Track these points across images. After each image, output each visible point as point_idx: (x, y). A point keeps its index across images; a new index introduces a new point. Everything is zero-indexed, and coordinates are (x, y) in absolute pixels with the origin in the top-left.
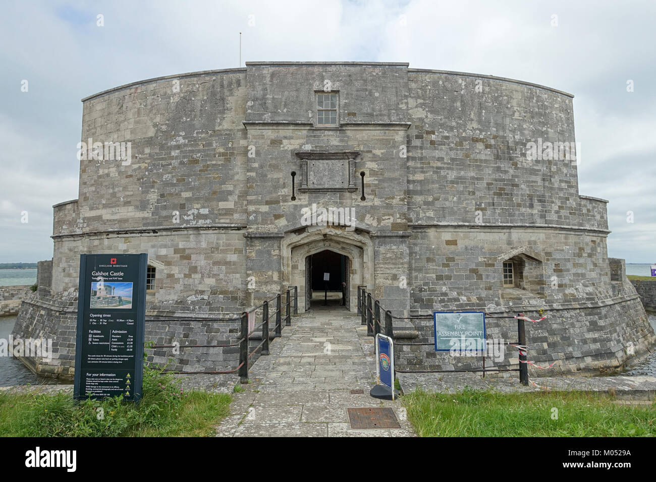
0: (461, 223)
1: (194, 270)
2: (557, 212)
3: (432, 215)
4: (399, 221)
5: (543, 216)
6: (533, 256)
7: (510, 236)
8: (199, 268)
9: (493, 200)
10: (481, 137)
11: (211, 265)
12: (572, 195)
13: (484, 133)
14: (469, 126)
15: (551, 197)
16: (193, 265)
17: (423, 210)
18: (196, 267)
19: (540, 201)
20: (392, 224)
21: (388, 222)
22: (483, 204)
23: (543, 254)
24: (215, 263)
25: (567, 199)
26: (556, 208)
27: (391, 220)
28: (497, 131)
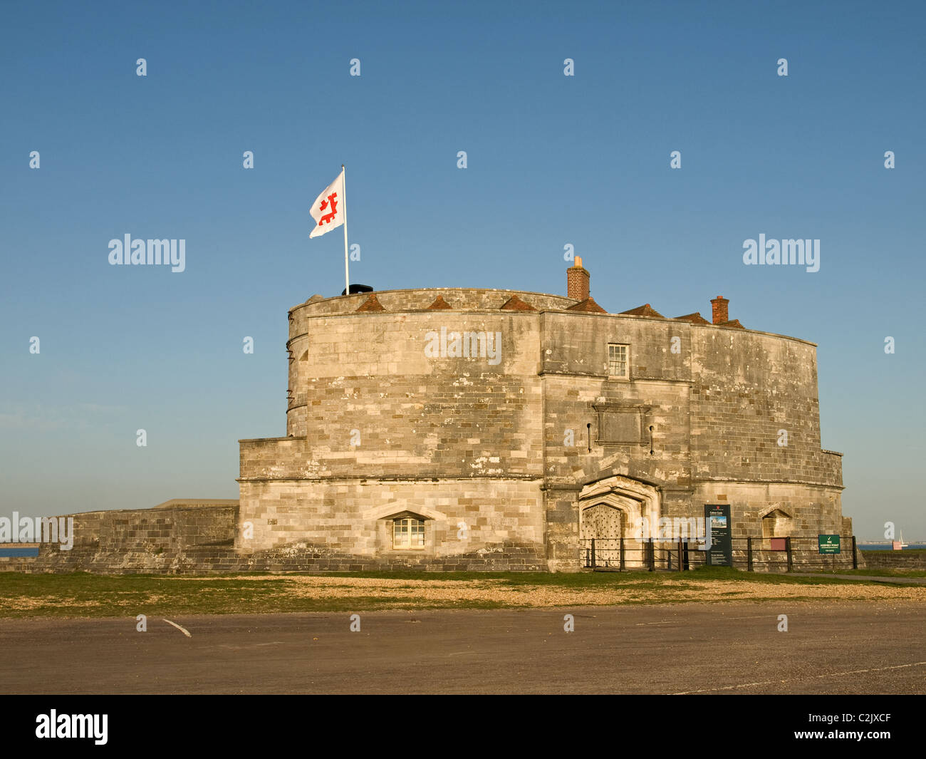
0: (730, 478)
1: (483, 521)
2: (805, 467)
3: (707, 471)
4: (684, 475)
5: (793, 472)
6: (786, 511)
7: (768, 492)
8: (488, 520)
9: (756, 456)
10: (746, 392)
11: (502, 517)
12: (815, 449)
13: (748, 389)
14: (737, 382)
15: (799, 452)
16: (482, 516)
17: (700, 464)
18: (485, 519)
19: (792, 456)
20: (678, 478)
21: (674, 477)
22: (748, 460)
23: (793, 511)
24: (506, 515)
25: (813, 454)
26: (803, 463)
27: (677, 475)
28: (758, 386)
